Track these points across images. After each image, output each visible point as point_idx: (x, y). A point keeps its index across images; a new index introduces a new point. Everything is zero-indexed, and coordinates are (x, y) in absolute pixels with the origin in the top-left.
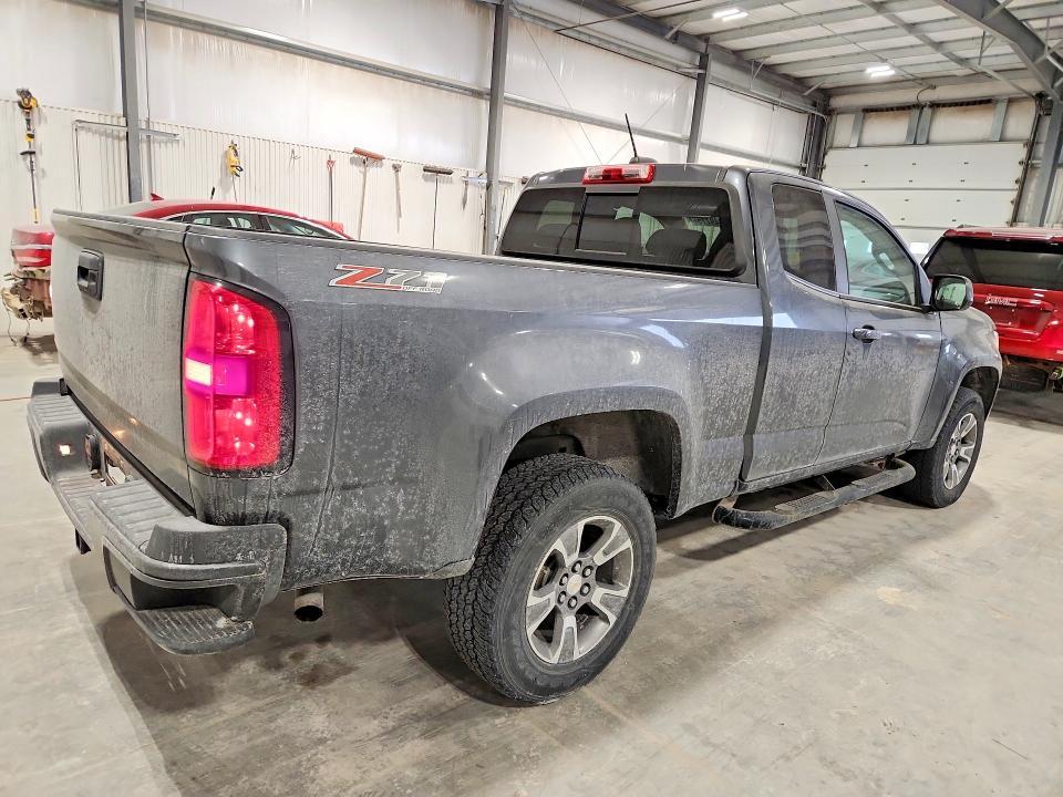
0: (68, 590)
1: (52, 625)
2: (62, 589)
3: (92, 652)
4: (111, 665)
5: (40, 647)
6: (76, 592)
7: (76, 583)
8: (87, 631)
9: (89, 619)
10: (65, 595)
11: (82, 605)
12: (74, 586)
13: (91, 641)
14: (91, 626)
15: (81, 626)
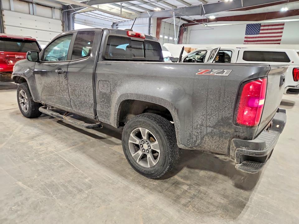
0: (248, 207)
1: (262, 200)
2: (249, 209)
3: (259, 186)
4: (258, 181)
5: (270, 196)
6: (247, 205)
7: (243, 208)
8: (255, 192)
9: (252, 194)
10: (251, 206)
11: (250, 199)
12: (245, 207)
13: (257, 189)
14: (253, 192)
15: (256, 194)
